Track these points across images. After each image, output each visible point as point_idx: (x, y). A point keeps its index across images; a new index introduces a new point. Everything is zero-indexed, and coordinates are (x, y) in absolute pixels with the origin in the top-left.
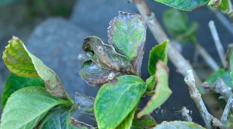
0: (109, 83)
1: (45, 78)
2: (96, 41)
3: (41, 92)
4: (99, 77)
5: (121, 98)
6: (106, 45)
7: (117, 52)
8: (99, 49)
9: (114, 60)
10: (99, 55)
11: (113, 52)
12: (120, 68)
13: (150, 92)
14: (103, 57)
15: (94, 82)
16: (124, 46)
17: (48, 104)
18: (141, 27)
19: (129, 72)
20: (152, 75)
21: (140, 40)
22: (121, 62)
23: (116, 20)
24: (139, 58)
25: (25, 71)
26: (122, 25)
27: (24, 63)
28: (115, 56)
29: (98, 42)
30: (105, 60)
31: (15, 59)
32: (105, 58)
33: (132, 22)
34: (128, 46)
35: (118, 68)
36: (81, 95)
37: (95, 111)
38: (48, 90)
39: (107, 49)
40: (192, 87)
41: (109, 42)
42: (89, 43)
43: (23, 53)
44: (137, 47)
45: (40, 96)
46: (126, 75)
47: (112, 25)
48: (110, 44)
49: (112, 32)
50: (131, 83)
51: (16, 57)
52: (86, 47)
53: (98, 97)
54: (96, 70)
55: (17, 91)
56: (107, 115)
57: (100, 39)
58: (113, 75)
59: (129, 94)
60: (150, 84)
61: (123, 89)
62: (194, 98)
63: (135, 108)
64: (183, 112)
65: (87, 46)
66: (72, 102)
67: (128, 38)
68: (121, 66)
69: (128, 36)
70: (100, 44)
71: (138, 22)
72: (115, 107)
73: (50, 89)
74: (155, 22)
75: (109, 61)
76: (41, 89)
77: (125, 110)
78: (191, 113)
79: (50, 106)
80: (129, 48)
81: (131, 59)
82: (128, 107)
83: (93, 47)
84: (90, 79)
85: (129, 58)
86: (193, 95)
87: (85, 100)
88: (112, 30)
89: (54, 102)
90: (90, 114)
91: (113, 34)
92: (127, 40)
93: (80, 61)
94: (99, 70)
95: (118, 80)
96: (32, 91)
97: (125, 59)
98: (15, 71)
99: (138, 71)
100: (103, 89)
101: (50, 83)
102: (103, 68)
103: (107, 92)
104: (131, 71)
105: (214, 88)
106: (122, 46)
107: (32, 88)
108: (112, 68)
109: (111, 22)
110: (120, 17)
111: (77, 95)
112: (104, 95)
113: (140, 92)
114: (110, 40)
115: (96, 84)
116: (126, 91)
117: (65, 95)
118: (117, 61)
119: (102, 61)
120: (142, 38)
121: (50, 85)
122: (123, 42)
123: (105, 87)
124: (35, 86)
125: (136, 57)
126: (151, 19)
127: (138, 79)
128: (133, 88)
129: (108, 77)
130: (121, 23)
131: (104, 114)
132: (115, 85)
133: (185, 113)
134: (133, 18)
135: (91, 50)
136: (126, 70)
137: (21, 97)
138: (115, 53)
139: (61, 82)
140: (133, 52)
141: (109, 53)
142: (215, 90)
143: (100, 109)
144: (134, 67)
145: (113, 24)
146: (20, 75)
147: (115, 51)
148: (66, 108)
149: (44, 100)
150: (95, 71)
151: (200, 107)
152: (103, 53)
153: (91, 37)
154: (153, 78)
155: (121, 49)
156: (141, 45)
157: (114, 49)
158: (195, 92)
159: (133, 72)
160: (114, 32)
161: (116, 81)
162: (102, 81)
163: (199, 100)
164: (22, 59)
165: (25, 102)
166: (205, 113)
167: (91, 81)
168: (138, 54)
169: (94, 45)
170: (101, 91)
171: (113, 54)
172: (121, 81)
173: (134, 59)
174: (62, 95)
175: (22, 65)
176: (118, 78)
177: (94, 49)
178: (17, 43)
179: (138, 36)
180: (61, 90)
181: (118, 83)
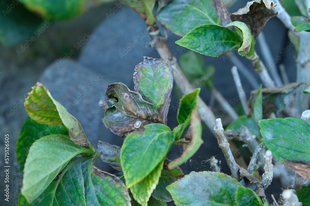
0: (135, 131)
1: (69, 126)
2: (122, 88)
3: (63, 140)
4: (125, 125)
5: (149, 147)
6: (133, 92)
7: (144, 100)
8: (125, 96)
9: (140, 108)
10: (125, 103)
11: (140, 99)
12: (146, 116)
13: (177, 141)
14: (129, 105)
15: (120, 131)
16: (151, 93)
17: (70, 152)
18: (167, 73)
19: (156, 120)
20: (181, 124)
21: (167, 86)
22: (148, 110)
23: (141, 66)
24: (166, 105)
25: (46, 118)
26: (148, 71)
27: (46, 110)
28: (141, 103)
29: (124, 88)
30: (131, 107)
31: (37, 106)
32: (131, 105)
33: (159, 68)
34: (155, 94)
35: (144, 116)
36: (104, 143)
37: (121, 160)
38: (72, 139)
39: (133, 96)
40: (221, 136)
41: (135, 88)
42: (114, 89)
43: (46, 100)
44: (164, 94)
45: (62, 145)
46: (154, 124)
47: (138, 71)
48: (136, 91)
49: (138, 78)
50: (158, 131)
51: (39, 104)
52: (109, 94)
53: (124, 146)
54: (121, 117)
55: (39, 140)
56: (134, 165)
57: (126, 86)
58: (140, 123)
59: (157, 143)
60: (178, 133)
61: (151, 138)
62: (223, 147)
63: (164, 158)
64: (212, 162)
65: (111, 92)
66: (94, 150)
67: (154, 85)
68: (148, 114)
69: (155, 83)
70: (126, 91)
71: (164, 68)
72: (142, 157)
73: (74, 137)
74: (177, 67)
75: (135, 108)
76: (63, 138)
77: (154, 160)
78: (220, 163)
79: (72, 155)
80: (156, 96)
81: (157, 106)
82: (157, 157)
83: (118, 93)
84: (115, 127)
85: (155, 106)
86: (221, 144)
87: (108, 149)
88: (138, 76)
89: (76, 151)
90: (112, 163)
91: (139, 80)
92: (154, 86)
93: (101, 107)
94: (124, 118)
95: (145, 129)
96: (53, 139)
97: (152, 107)
98: (36, 118)
99: (164, 119)
100: (129, 138)
101: (74, 132)
102: (129, 115)
103: (134, 141)
104: (158, 120)
105: (238, 136)
106: (148, 93)
107: (54, 136)
108: (139, 116)
109: (136, 68)
110: (145, 63)
111: (100, 144)
112: (130, 144)
113: (169, 141)
114: (136, 87)
115: (121, 133)
116: (154, 140)
117: (87, 144)
118: (143, 109)
119: (128, 108)
120: (169, 85)
121: (73, 134)
122: (150, 89)
123: (132, 136)
124: (57, 134)
125: (163, 105)
126: (173, 64)
127: (165, 128)
128: (161, 137)
129: (135, 125)
130: (146, 69)
131: (131, 164)
132: (142, 134)
133: (213, 163)
134: (158, 64)
135: (115, 96)
136: (152, 118)
137: (43, 146)
138: (141, 100)
139: (83, 129)
140: (160, 100)
141: (135, 100)
142: (239, 138)
143: (127, 159)
144: (160, 115)
145: (139, 69)
146: (40, 122)
147: (142, 99)
148: (87, 157)
149: (66, 149)
150: (119, 119)
151: (228, 157)
152: (128, 100)
153: (117, 83)
154: (181, 127)
155: (148, 96)
156: (168, 93)
157: (140, 96)
158: (224, 141)
159: (160, 120)
160: (140, 78)
161: (143, 129)
162: (127, 129)
163: (227, 149)
164: (45, 106)
165: (47, 151)
166: (233, 162)
167: (116, 129)
168: (165, 101)
169: (120, 91)
170: (127, 140)
171: (140, 102)
172: (148, 130)
173: (161, 107)
174: (84, 144)
175: (44, 112)
176: (145, 127)
177: (120, 96)
178: (40, 90)
179: (165, 83)
180: (84, 138)
181: (145, 132)
